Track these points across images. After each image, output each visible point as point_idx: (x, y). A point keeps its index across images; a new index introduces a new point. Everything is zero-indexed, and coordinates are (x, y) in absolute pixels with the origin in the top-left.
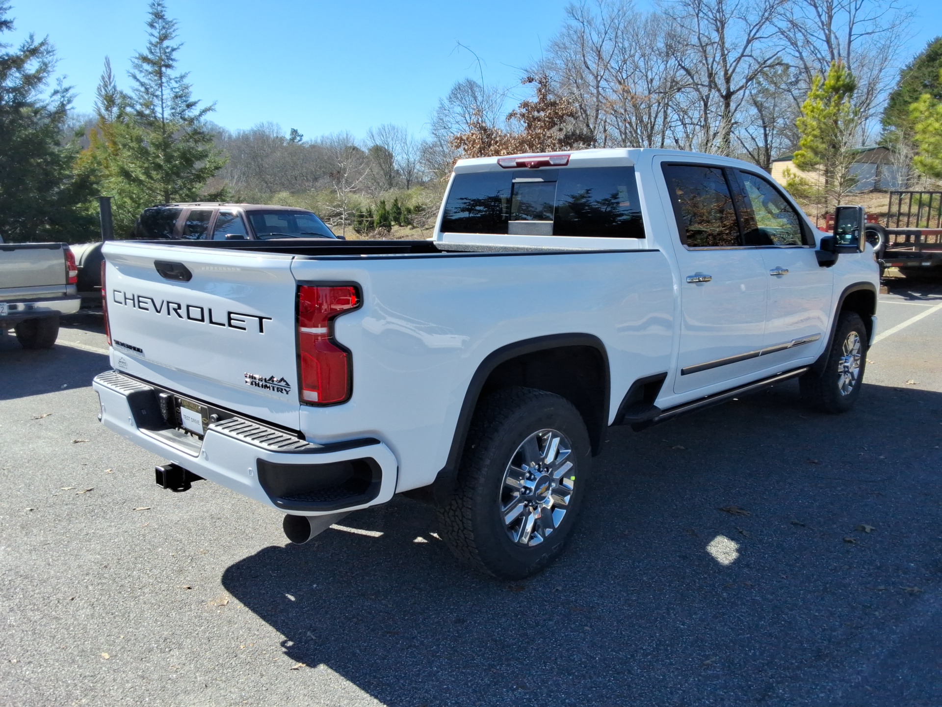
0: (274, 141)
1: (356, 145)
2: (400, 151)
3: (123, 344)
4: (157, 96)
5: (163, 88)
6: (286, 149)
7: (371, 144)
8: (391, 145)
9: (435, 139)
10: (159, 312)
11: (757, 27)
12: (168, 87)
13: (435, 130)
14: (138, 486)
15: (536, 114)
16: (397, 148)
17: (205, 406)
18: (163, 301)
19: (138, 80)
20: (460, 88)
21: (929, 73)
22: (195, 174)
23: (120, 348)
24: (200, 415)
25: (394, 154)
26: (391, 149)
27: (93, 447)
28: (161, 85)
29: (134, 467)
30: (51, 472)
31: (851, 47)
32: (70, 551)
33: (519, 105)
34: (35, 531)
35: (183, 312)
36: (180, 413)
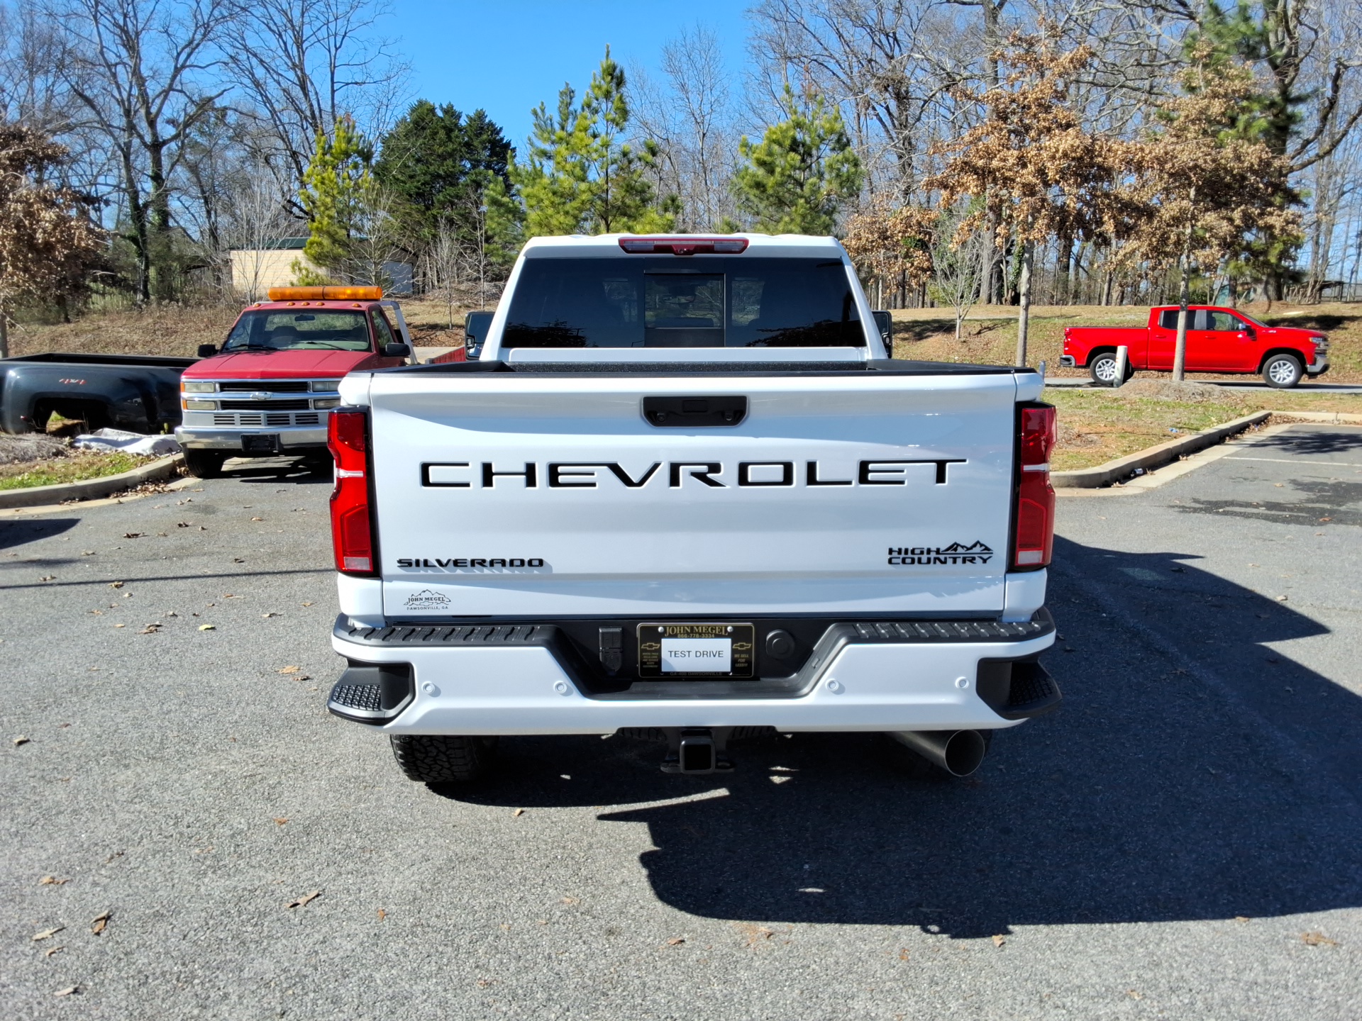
10: (639, 484)
11: (187, 50)
17: (747, 623)
18: (656, 466)
24: (727, 642)
31: (335, 99)
35: (724, 476)
36: (658, 649)
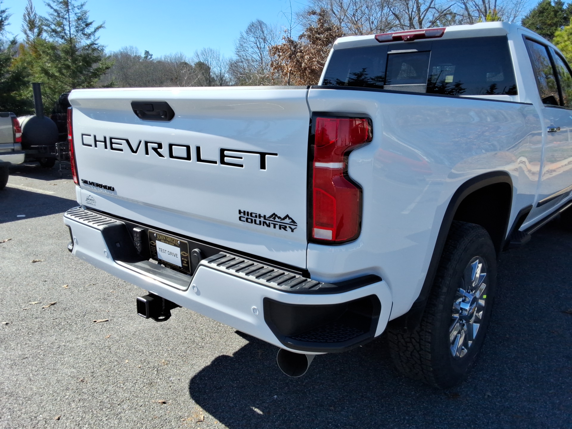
0: (134, 58)
1: (187, 61)
2: (215, 65)
3: (92, 184)
4: (66, 19)
5: (70, 13)
6: (142, 63)
7: (196, 60)
8: (210, 61)
9: (238, 58)
10: (136, 152)
12: (73, 13)
13: (238, 52)
14: (93, 300)
15: (318, 36)
16: (214, 63)
17: (185, 241)
18: (140, 142)
19: (52, 8)
20: (253, 25)
21: (540, 20)
22: (92, 72)
23: (88, 186)
24: (178, 249)
25: (211, 67)
26: (210, 63)
27: (48, 265)
28: (68, 11)
29: (85, 282)
30: (18, 288)
31: (497, 3)
32: (47, 365)
33: (306, 30)
34: (13, 345)
35: (164, 151)
36: (155, 246)
